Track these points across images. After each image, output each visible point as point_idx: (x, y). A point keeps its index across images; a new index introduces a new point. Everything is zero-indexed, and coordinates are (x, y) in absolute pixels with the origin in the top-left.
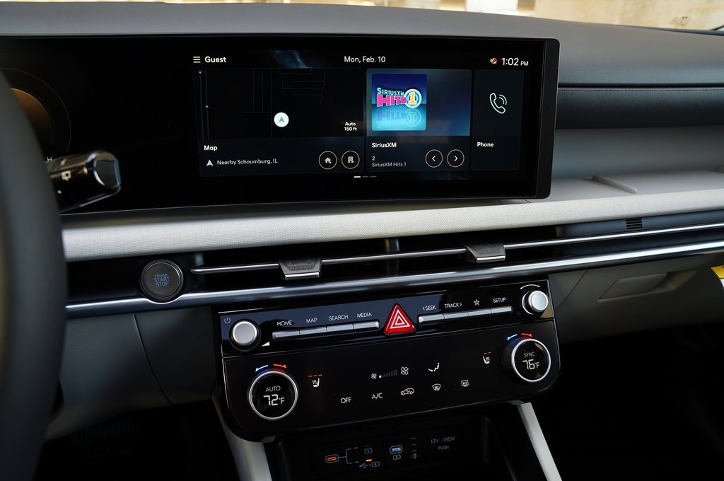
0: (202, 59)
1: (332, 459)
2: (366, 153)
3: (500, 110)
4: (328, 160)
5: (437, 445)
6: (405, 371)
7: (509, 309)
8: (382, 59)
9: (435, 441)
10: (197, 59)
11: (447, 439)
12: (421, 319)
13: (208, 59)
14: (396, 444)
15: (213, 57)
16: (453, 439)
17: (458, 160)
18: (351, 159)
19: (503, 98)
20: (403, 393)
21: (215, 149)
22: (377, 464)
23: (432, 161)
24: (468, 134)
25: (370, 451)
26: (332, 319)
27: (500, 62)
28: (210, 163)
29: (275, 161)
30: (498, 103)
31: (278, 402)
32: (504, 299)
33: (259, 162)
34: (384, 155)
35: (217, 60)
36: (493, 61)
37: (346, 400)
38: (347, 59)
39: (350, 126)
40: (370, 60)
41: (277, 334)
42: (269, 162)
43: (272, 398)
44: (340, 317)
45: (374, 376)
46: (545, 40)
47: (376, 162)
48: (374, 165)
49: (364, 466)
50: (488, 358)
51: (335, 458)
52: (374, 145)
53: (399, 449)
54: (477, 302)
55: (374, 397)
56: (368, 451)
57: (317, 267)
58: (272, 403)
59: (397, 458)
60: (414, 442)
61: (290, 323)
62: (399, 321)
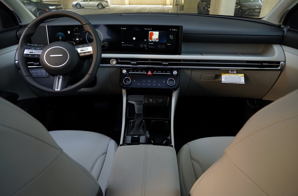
2: (148, 45)
3: (172, 38)
4: (142, 46)
6: (149, 81)
7: (170, 74)
8: (151, 29)
9: (158, 100)
10: (122, 28)
11: (161, 100)
12: (154, 73)
13: (123, 28)
14: (151, 99)
17: (164, 47)
18: (145, 46)
19: (172, 36)
21: (124, 43)
22: (147, 102)
23: (159, 46)
24: (166, 42)
26: (138, 71)
27: (172, 30)
28: (123, 45)
29: (133, 45)
30: (171, 37)
32: (170, 72)
33: (130, 45)
34: (151, 45)
35: (125, 29)
36: (170, 30)
38: (145, 29)
39: (145, 40)
40: (149, 29)
41: (130, 73)
44: (140, 71)
45: (144, 81)
46: (180, 26)
48: (149, 47)
52: (149, 44)
54: (164, 72)
55: (143, 84)
56: (146, 99)
57: (136, 62)
58: (127, 82)
59: (151, 101)
60: (154, 99)
61: (132, 71)
62: (150, 73)
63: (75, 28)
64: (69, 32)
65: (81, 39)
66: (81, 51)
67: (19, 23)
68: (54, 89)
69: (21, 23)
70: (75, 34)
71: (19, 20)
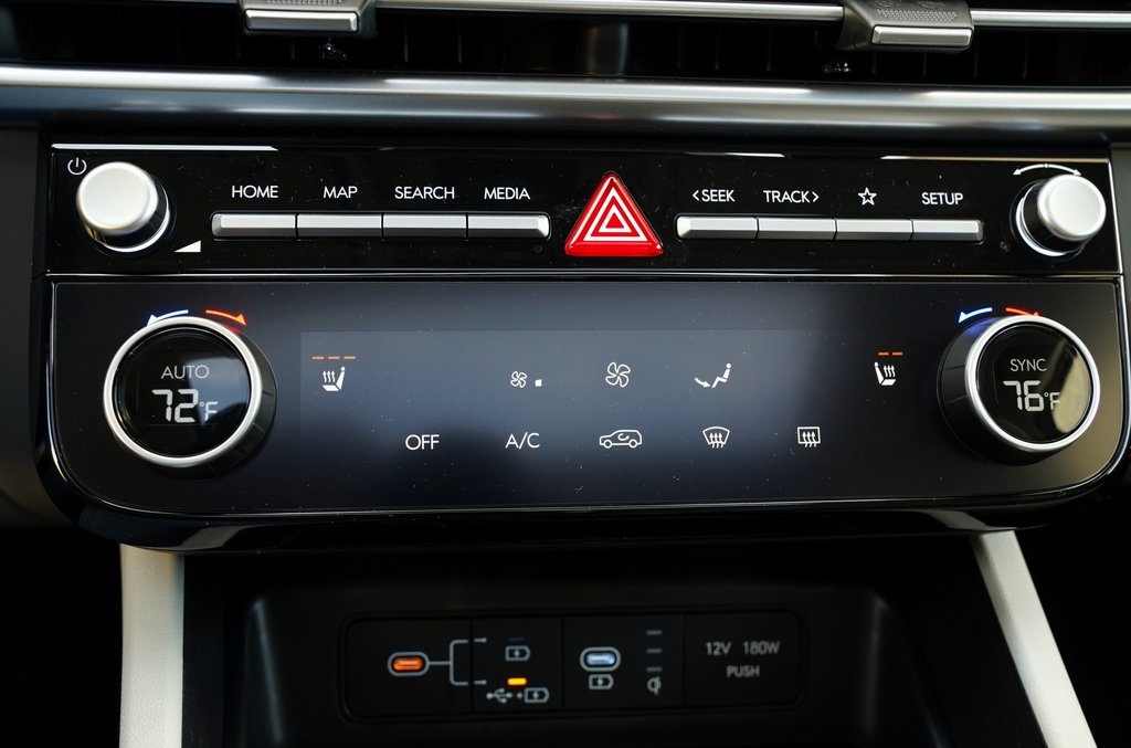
1: (405, 664)
5: (725, 660)
6: (618, 375)
7: (971, 227)
9: (719, 648)
11: (756, 648)
12: (685, 225)
14: (600, 641)
16: (773, 648)
20: (606, 443)
22: (539, 696)
25: (523, 653)
26: (403, 193)
31: (198, 413)
32: (957, 197)
37: (422, 442)
41: (226, 221)
43: (178, 399)
44: (430, 192)
45: (519, 380)
49: (503, 697)
50: (890, 369)
51: (415, 663)
53: (609, 659)
54: (868, 197)
55: (513, 443)
56: (517, 653)
58: (174, 415)
59: (599, 684)
60: (654, 642)
61: (270, 192)
62: (615, 222)
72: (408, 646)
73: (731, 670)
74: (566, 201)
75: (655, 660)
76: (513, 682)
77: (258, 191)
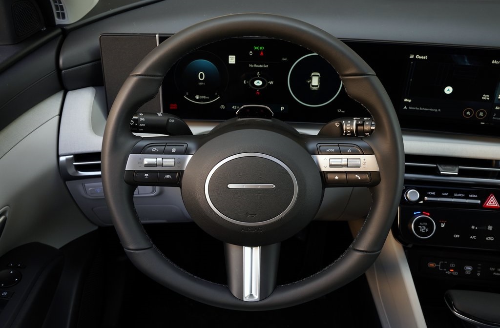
0: (415, 57)
1: (432, 265)
2: (491, 111)
4: (468, 113)
5: (493, 272)
6: (490, 228)
9: (492, 269)
10: (412, 56)
13: (418, 57)
14: (469, 265)
15: (420, 56)
18: (481, 114)
20: (487, 239)
21: (410, 101)
22: (456, 273)
26: (456, 195)
28: (405, 108)
29: (439, 110)
31: (425, 230)
33: (431, 110)
35: (422, 57)
37: (457, 236)
38: (494, 62)
39: (486, 97)
41: (427, 198)
42: (436, 110)
43: (422, 228)
44: (460, 195)
45: (473, 227)
47: (495, 117)
48: (494, 118)
49: (448, 273)
51: (433, 265)
52: (497, 108)
53: (470, 268)
55: (471, 237)
56: (452, 265)
57: (457, 170)
58: (422, 230)
59: (468, 273)
60: (479, 266)
61: (434, 193)
62: (492, 202)
63: (256, 48)
64: (232, 60)
65: (271, 83)
66: (331, 166)
67: (56, 19)
68: (235, 292)
69: (64, 17)
70: (251, 66)
71: (57, 9)
72: (432, 261)
73: (494, 273)
74: (484, 198)
75: (479, 270)
76: (451, 270)
77: (432, 193)
